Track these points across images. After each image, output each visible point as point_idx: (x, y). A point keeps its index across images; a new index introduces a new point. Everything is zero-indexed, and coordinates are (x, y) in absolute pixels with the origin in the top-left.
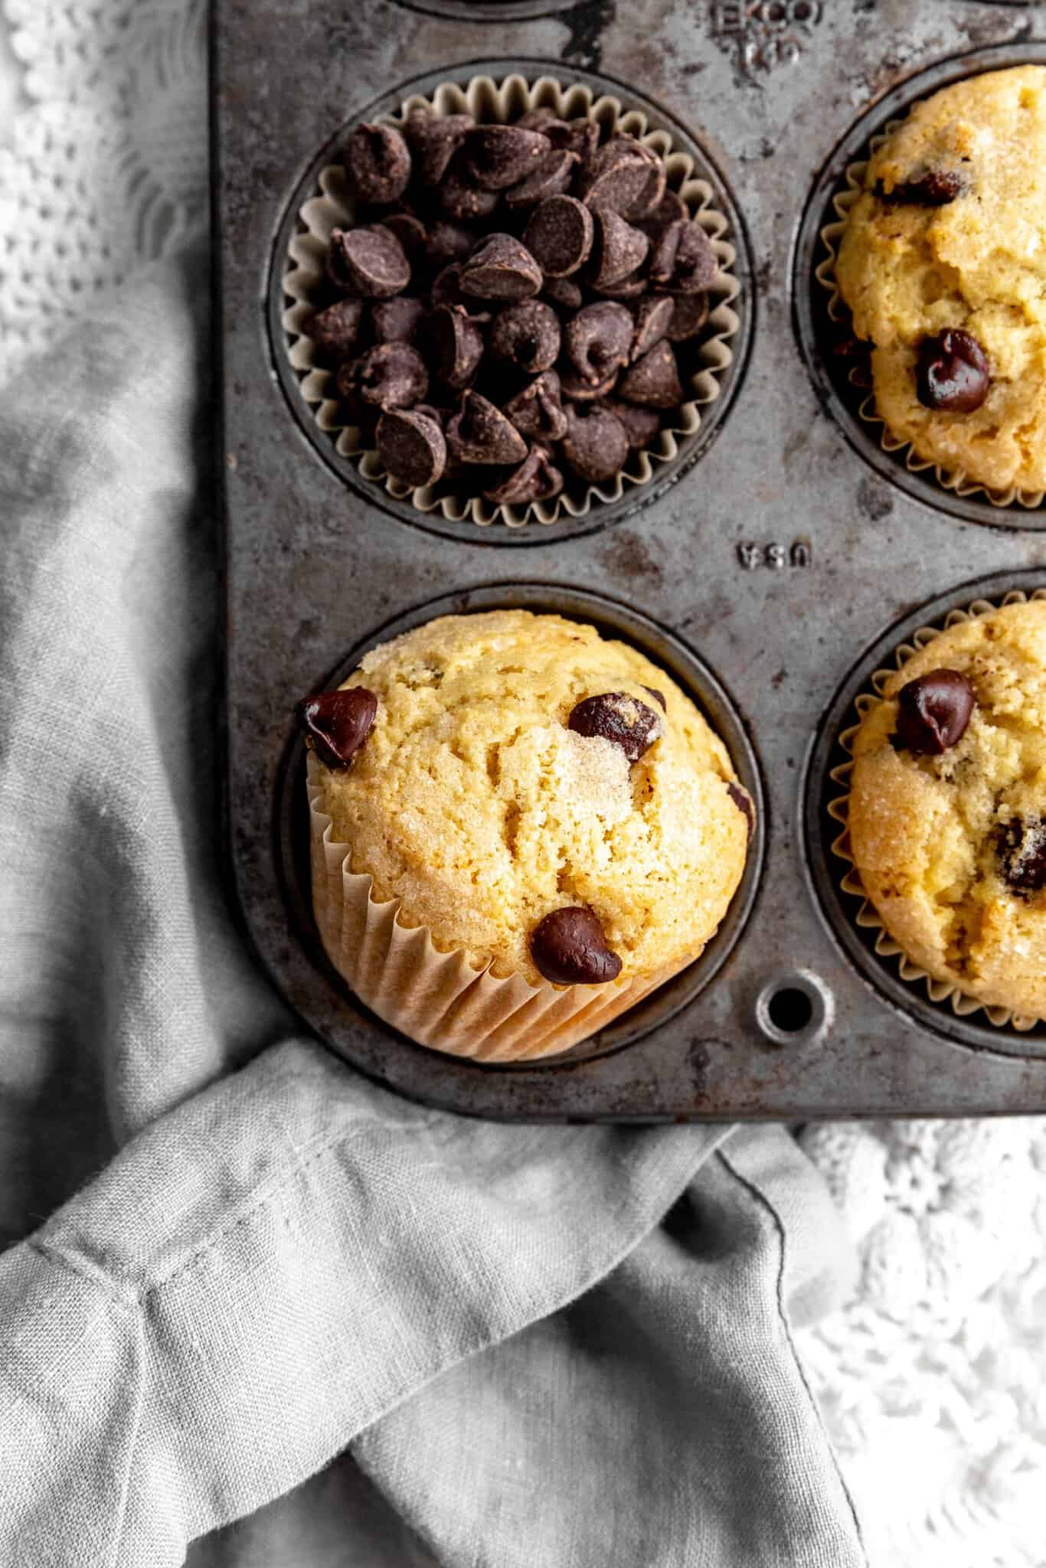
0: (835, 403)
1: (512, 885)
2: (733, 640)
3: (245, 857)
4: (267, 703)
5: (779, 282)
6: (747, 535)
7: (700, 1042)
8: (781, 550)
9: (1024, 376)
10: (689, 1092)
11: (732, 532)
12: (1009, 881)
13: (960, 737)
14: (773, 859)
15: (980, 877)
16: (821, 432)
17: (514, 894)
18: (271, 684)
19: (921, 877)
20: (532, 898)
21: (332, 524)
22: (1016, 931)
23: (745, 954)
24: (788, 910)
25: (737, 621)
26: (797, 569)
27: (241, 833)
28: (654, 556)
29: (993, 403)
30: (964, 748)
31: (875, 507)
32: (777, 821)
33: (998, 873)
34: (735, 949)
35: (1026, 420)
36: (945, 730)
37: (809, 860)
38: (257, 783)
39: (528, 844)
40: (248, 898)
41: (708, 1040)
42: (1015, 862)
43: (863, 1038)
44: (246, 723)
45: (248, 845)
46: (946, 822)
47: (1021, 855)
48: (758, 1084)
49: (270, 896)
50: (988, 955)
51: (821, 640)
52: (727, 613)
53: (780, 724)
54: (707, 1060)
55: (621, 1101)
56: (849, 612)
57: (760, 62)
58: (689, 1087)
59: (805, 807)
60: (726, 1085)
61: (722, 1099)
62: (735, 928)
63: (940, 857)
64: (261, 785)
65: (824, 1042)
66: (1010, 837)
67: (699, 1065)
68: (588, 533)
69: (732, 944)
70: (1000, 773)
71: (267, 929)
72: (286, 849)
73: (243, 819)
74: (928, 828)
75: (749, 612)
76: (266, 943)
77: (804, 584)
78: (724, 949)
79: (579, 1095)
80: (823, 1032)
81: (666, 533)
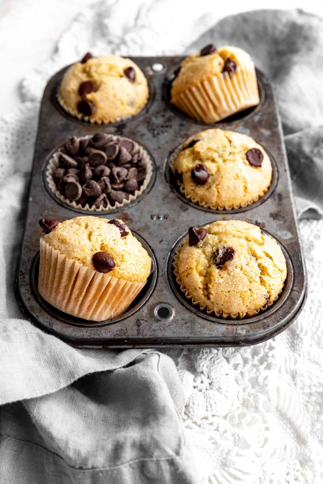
0: (174, 190)
1: (89, 245)
2: (150, 234)
3: (21, 277)
4: (32, 245)
5: (162, 169)
6: (153, 214)
7: (139, 320)
8: (162, 216)
9: (216, 173)
10: (135, 332)
11: (150, 213)
12: (217, 265)
13: (204, 238)
14: (159, 279)
15: (210, 266)
16: (171, 195)
17: (89, 247)
18: (34, 241)
19: (195, 268)
20: (93, 249)
21: (53, 210)
22: (219, 277)
23: (151, 299)
24: (163, 290)
25: (151, 230)
26: (165, 220)
27: (21, 271)
28: (131, 217)
29: (210, 180)
30: (204, 240)
31: (184, 209)
32: (160, 270)
33: (214, 264)
34: (149, 299)
35: (217, 183)
36: (200, 236)
37: (168, 279)
38: (27, 261)
39: (94, 238)
40: (21, 285)
41: (141, 320)
42: (217, 259)
43: (183, 319)
44: (26, 249)
45: (23, 274)
46: (201, 254)
47: (219, 256)
48: (155, 331)
49: (27, 285)
50: (213, 285)
51: (171, 234)
52: (148, 228)
53: (161, 250)
54: (141, 324)
55: (117, 334)
56: (178, 228)
57: (158, 134)
58: (136, 331)
59: (167, 268)
60: (146, 331)
61: (145, 334)
62: (149, 294)
63: (199, 262)
64: (28, 261)
65: (173, 320)
66: (216, 254)
67: (138, 326)
68: (115, 213)
69: (148, 298)
70: (213, 242)
71: (25, 293)
72: (33, 275)
73: (22, 268)
74: (196, 256)
75: (153, 228)
76: (24, 296)
77: (167, 223)
78: (146, 299)
79: (105, 333)
80: (172, 318)
81: (134, 213)
